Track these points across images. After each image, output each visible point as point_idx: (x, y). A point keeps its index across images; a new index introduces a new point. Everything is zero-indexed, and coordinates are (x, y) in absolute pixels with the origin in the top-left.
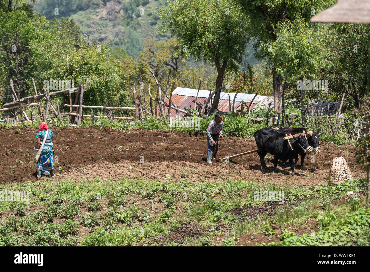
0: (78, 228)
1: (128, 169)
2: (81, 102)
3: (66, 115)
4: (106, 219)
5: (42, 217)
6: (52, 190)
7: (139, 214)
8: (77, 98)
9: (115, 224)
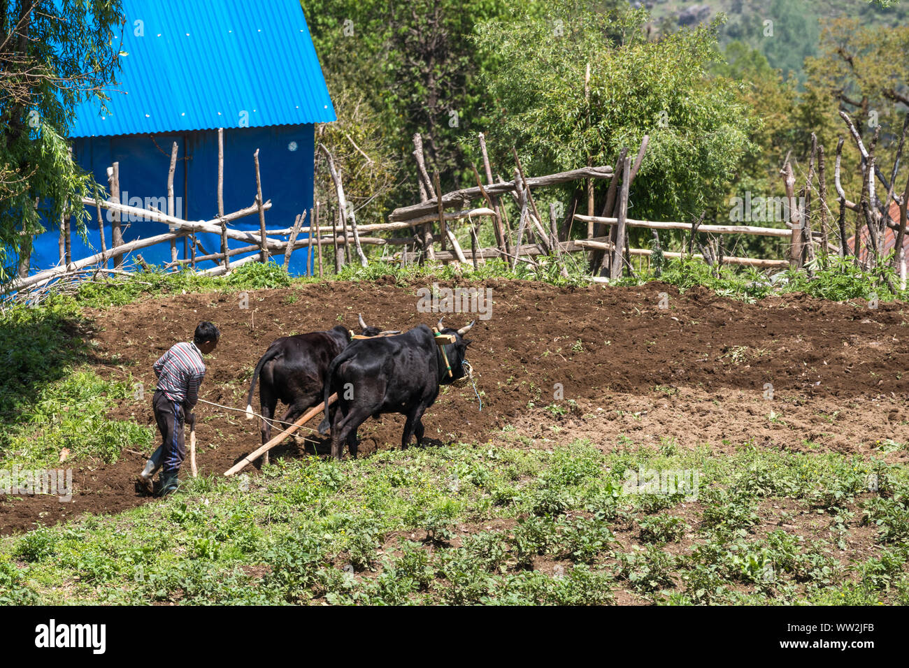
0: (609, 590)
1: (764, 419)
2: (624, 208)
3: (576, 248)
4: (694, 568)
5: (500, 553)
6: (530, 474)
7: (797, 558)
8: (610, 195)
9: (721, 584)
